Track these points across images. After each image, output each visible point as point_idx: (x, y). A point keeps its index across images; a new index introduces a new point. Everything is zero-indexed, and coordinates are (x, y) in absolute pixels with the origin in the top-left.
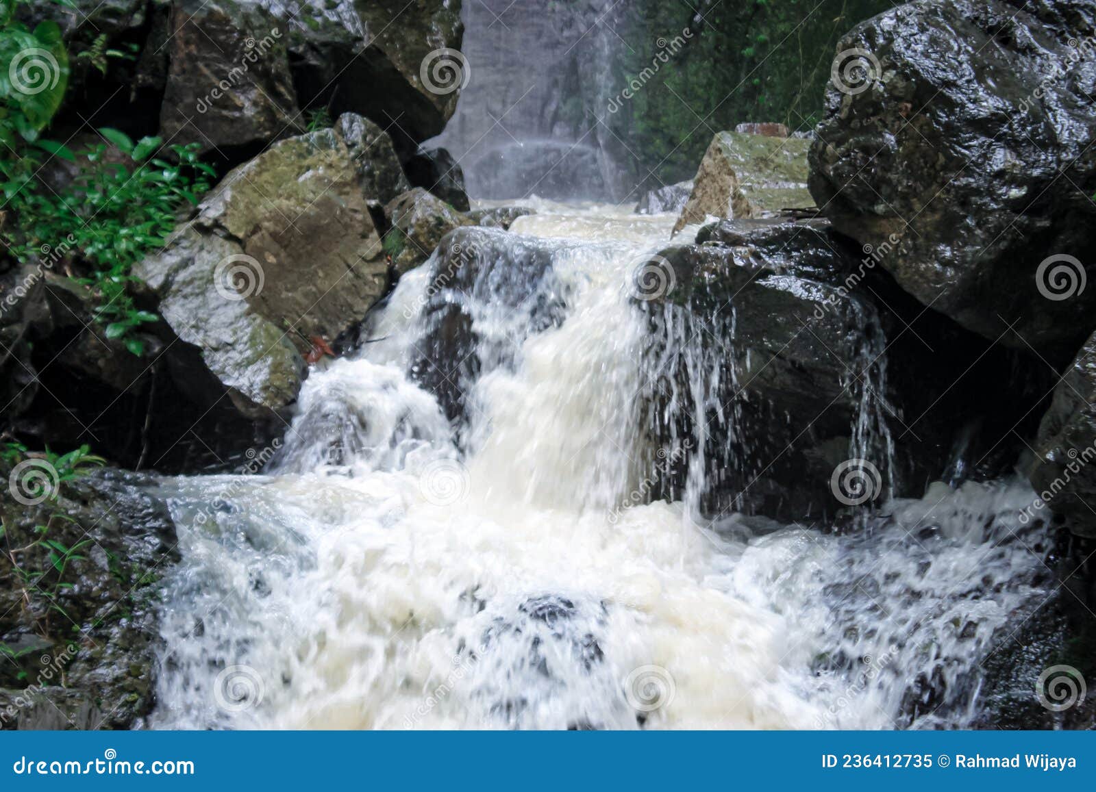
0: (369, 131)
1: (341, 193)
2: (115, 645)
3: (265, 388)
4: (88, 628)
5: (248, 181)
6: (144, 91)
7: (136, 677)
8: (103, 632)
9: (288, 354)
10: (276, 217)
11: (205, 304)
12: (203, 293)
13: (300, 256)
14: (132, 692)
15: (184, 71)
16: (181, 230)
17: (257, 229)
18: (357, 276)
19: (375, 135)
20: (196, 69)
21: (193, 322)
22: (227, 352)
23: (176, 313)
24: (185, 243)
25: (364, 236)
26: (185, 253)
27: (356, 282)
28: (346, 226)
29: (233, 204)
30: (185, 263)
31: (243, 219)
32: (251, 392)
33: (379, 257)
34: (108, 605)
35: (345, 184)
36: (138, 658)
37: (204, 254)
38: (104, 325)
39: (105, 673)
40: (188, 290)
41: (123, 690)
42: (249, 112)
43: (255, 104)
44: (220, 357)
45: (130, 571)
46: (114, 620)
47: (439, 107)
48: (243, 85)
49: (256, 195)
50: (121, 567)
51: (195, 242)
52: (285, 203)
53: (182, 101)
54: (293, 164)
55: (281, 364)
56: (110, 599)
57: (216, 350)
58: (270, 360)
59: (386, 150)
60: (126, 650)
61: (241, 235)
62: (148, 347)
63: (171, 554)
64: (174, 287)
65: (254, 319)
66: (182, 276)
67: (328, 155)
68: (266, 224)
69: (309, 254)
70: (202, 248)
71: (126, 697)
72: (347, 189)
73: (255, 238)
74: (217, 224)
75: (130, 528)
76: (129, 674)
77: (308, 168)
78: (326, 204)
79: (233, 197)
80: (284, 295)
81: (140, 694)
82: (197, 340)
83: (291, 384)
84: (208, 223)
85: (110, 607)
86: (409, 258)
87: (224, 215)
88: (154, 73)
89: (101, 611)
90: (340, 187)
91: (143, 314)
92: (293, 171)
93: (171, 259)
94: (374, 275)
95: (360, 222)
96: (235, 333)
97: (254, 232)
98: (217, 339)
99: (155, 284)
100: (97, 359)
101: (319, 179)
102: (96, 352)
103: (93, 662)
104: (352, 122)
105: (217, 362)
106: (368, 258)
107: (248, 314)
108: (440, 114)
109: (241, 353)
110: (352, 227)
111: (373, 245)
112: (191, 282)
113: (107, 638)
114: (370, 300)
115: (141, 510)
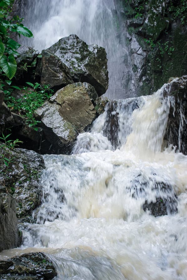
0: (89, 86)
1: (84, 96)
2: (26, 188)
3: (68, 136)
4: (17, 184)
5: (61, 92)
6: (37, 76)
7: (32, 197)
8: (22, 185)
9: (73, 129)
10: (69, 100)
11: (53, 118)
12: (52, 116)
13: (75, 109)
14: (31, 201)
15: (45, 70)
16: (46, 103)
17: (64, 102)
18: (89, 114)
19: (91, 87)
20: (48, 69)
21: (50, 123)
22: (58, 129)
23: (45, 121)
24: (47, 105)
25: (90, 105)
26: (47, 108)
27: (89, 115)
28: (85, 103)
29: (58, 96)
30: (47, 110)
31: (61, 100)
32: (65, 137)
33: (94, 110)
34: (23, 177)
35: (85, 94)
36: (32, 192)
37: (52, 107)
38: (28, 125)
39: (23, 196)
40: (48, 116)
41: (28, 201)
42: (61, 77)
43: (62, 76)
44: (57, 130)
45: (30, 170)
46: (25, 181)
47: (104, 87)
48: (59, 72)
49: (64, 95)
50: (27, 169)
51: (49, 105)
52: (71, 97)
53: (45, 76)
54: (72, 89)
55: (72, 131)
56: (24, 176)
57: (56, 128)
58: (69, 130)
59: (94, 90)
60: (29, 190)
61: (60, 103)
62: (39, 130)
63: (43, 167)
64: (45, 115)
65: (65, 121)
66: (47, 112)
67: (80, 87)
68: (66, 101)
69: (77, 109)
70: (51, 106)
71: (29, 203)
72: (85, 95)
73: (64, 104)
74: (54, 101)
75: (31, 160)
76: (30, 196)
77: (76, 90)
78: (80, 97)
79: (58, 95)
80: (72, 117)
81: (33, 202)
82: (51, 126)
83: (75, 135)
84: (52, 100)
85: (24, 178)
86: (101, 110)
87: (56, 99)
88: (39, 72)
89: (21, 179)
90: (83, 94)
91: (38, 121)
92: (72, 90)
93: (44, 109)
94: (93, 114)
95: (89, 102)
96: (60, 124)
97: (64, 103)
98: (56, 126)
99: (40, 114)
100: (27, 133)
101: (78, 92)
102: (26, 131)
103: (19, 193)
104: (85, 84)
105: (56, 131)
106: (91, 110)
107: (63, 120)
108: (105, 88)
109: (62, 129)
110: (87, 103)
111: (92, 107)
112: (49, 114)
113: (23, 187)
114: (92, 119)
115: (34, 156)
